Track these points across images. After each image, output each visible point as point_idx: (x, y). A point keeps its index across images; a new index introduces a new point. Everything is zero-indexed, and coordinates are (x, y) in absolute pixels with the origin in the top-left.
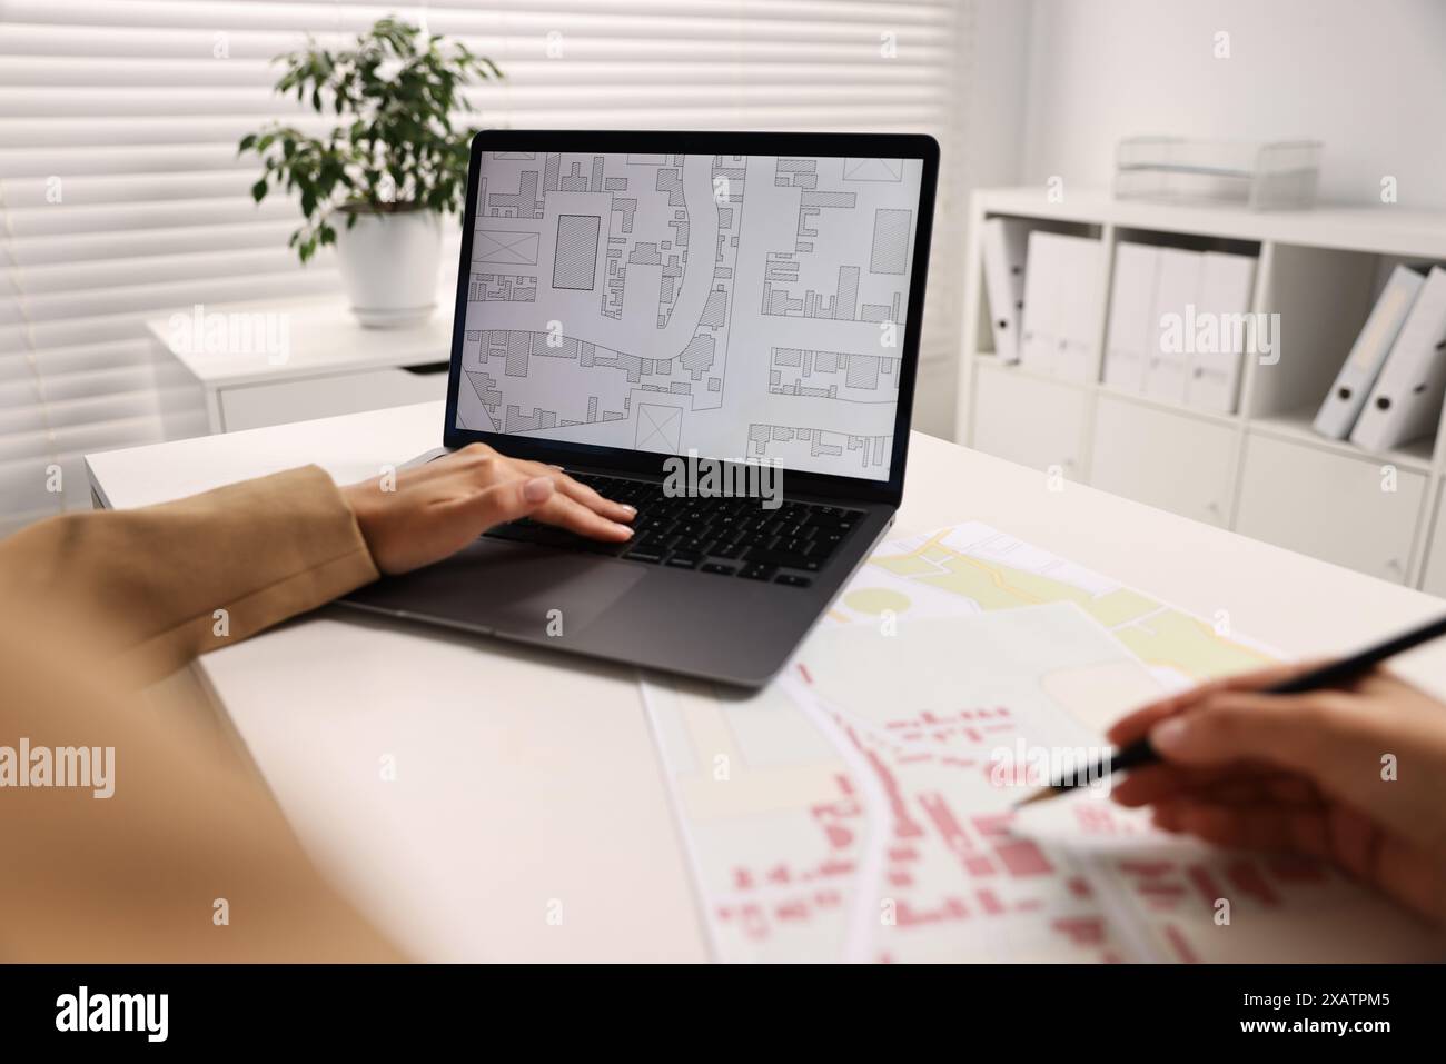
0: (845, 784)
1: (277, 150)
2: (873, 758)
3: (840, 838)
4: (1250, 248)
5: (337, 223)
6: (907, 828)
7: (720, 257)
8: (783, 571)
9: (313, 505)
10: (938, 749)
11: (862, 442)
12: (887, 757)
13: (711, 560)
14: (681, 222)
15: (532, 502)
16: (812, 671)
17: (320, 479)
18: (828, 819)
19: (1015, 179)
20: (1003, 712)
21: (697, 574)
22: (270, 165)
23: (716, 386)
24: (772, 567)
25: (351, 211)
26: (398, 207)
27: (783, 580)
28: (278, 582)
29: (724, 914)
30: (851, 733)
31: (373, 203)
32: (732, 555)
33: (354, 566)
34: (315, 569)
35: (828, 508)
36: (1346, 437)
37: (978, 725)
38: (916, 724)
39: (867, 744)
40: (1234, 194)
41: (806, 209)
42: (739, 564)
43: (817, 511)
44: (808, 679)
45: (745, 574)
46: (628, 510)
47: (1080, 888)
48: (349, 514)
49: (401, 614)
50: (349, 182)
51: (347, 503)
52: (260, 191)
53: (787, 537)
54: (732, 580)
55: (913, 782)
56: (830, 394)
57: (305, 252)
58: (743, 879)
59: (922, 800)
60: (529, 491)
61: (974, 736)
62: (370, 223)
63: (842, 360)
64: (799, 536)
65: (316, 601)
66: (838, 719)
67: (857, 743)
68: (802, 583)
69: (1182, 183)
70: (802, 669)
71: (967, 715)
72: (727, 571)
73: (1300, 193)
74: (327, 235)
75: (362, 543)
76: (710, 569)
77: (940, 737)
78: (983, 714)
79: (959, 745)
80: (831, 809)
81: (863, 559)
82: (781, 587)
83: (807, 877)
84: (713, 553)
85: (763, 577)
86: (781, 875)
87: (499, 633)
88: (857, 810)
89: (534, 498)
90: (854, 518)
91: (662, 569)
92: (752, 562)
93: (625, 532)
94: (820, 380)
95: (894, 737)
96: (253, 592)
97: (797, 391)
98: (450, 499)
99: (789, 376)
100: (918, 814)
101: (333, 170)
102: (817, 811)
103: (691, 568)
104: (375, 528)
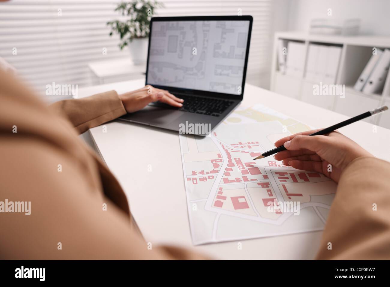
0: (219, 156)
1: (115, 25)
2: (226, 151)
3: (216, 166)
4: (341, 46)
5: (128, 41)
6: (231, 164)
7: (204, 44)
8: (214, 113)
9: (113, 98)
10: (241, 150)
11: (234, 86)
12: (230, 151)
13: (199, 111)
14: (195, 37)
15: (159, 98)
16: (217, 133)
17: (115, 92)
18: (214, 162)
19: (286, 29)
20: (257, 143)
21: (195, 114)
22: (113, 28)
23: (203, 73)
24: (212, 112)
25: (131, 39)
26: (141, 37)
27: (214, 115)
28: (105, 114)
29: (189, 179)
30: (223, 146)
31: (136, 37)
32: (203, 110)
33: (121, 111)
34: (113, 111)
35: (226, 100)
36: (362, 90)
37: (251, 145)
38: (237, 145)
39: (226, 148)
40: (338, 32)
41: (223, 33)
42: (204, 112)
43: (224, 101)
44: (216, 135)
45: (205, 114)
46: (182, 100)
47: (266, 177)
48: (120, 100)
49: (131, 121)
50: (130, 32)
51: (120, 97)
52: (111, 34)
53: (216, 106)
54: (203, 115)
55: (234, 156)
56: (228, 75)
57: (122, 48)
58: (194, 173)
59: (235, 159)
60: (158, 95)
61: (250, 147)
62: (135, 41)
63: (230, 67)
64: (219, 107)
65: (113, 118)
66: (220, 143)
67: (224, 148)
68: (217, 116)
69: (326, 30)
70: (215, 133)
71: (249, 143)
72: (201, 113)
73: (355, 32)
74: (125, 44)
75: (123, 106)
76: (198, 113)
77: (242, 147)
78: (252, 143)
79: (246, 149)
80: (215, 160)
81: (232, 111)
82: (213, 117)
83: (207, 173)
84: (200, 109)
85: (209, 114)
86: (202, 173)
87: (151, 125)
88: (221, 161)
89: (159, 97)
90: (232, 103)
91: (188, 113)
92: (207, 111)
93: (181, 105)
94: (225, 72)
95: (232, 147)
96: (101, 116)
97: (221, 74)
98: (141, 97)
99: (219, 71)
100: (234, 162)
101: (127, 29)
102: (212, 161)
103: (194, 112)
104: (125, 103)
